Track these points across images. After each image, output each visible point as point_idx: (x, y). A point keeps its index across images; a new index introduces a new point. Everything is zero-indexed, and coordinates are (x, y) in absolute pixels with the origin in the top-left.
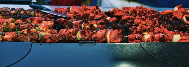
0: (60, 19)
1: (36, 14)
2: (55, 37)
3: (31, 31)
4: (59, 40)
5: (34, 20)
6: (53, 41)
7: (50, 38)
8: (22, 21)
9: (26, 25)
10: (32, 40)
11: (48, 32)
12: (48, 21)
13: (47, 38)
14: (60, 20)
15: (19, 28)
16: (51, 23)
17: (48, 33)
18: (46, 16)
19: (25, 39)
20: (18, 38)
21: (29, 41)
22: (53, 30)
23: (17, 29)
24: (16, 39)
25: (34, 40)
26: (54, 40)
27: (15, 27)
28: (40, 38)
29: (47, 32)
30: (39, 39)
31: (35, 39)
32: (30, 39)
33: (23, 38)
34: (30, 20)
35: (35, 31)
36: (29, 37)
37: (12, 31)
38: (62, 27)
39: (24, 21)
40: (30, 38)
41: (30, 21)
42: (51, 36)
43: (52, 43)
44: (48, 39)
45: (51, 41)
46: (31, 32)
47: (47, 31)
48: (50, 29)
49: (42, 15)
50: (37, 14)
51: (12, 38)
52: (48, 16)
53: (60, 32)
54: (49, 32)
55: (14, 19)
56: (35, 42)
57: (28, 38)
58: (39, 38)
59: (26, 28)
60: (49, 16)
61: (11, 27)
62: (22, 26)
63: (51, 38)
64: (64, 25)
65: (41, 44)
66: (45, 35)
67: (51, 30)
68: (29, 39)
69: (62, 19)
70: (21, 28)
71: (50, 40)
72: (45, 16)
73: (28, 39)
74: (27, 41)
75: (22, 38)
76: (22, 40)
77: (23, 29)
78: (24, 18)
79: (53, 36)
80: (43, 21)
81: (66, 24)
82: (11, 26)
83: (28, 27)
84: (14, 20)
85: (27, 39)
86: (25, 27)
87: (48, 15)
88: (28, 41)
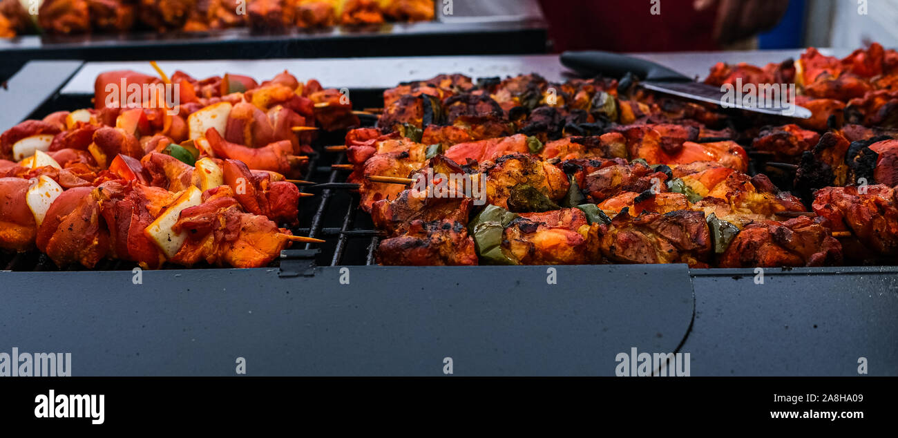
0: (776, 131)
1: (626, 105)
2: (800, 235)
3: (656, 205)
4: (829, 253)
5: (639, 141)
6: (793, 258)
7: (777, 239)
8: (578, 146)
9: (622, 172)
10: (679, 254)
11: (749, 207)
12: (712, 144)
13: (763, 242)
14: (780, 136)
15: (587, 187)
16: (731, 151)
17: (749, 211)
18: (682, 112)
19: (644, 250)
20: (605, 245)
21: (666, 257)
22: (774, 193)
23: (574, 195)
24: (595, 249)
25: (694, 253)
26: (799, 248)
27: (562, 185)
28: (722, 241)
29: (744, 205)
30: (719, 248)
31: (694, 245)
32: (672, 247)
33: (634, 242)
34: (620, 140)
35: (678, 202)
36: (662, 236)
37: (550, 203)
38: (816, 174)
39: (588, 146)
40: (670, 241)
41: (621, 145)
42: (780, 230)
43: (795, 270)
44: (766, 245)
45: (785, 256)
46: (661, 207)
47: (744, 200)
48: (759, 192)
49: (659, 110)
50: (631, 105)
51: (577, 242)
52: (693, 112)
53: (817, 206)
54: (759, 204)
55: (533, 138)
56: (695, 261)
57: (658, 242)
58: (718, 241)
59: (628, 189)
60: (697, 111)
61: (545, 183)
62: (598, 177)
63: (783, 239)
64: (825, 167)
65: (737, 277)
66: (746, 226)
67: (766, 195)
68: (666, 248)
69: (787, 128)
70: (594, 186)
71: (779, 253)
72: (674, 112)
73: (660, 247)
74: (656, 261)
75: (625, 245)
76: (630, 254)
77: (607, 190)
78: (581, 130)
79: (790, 227)
80: (686, 144)
81: (834, 155)
82: (543, 178)
83: (632, 179)
84: (536, 145)
85: (654, 249)
86: (617, 181)
87: (692, 108)
88: (662, 260)
